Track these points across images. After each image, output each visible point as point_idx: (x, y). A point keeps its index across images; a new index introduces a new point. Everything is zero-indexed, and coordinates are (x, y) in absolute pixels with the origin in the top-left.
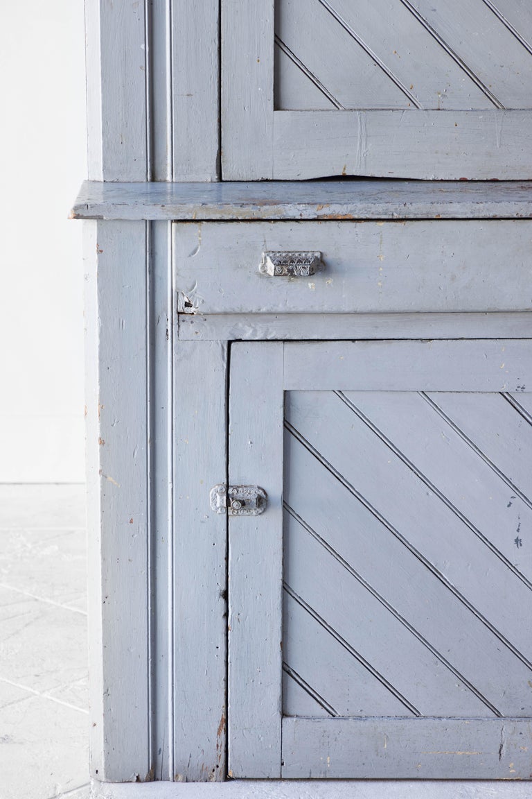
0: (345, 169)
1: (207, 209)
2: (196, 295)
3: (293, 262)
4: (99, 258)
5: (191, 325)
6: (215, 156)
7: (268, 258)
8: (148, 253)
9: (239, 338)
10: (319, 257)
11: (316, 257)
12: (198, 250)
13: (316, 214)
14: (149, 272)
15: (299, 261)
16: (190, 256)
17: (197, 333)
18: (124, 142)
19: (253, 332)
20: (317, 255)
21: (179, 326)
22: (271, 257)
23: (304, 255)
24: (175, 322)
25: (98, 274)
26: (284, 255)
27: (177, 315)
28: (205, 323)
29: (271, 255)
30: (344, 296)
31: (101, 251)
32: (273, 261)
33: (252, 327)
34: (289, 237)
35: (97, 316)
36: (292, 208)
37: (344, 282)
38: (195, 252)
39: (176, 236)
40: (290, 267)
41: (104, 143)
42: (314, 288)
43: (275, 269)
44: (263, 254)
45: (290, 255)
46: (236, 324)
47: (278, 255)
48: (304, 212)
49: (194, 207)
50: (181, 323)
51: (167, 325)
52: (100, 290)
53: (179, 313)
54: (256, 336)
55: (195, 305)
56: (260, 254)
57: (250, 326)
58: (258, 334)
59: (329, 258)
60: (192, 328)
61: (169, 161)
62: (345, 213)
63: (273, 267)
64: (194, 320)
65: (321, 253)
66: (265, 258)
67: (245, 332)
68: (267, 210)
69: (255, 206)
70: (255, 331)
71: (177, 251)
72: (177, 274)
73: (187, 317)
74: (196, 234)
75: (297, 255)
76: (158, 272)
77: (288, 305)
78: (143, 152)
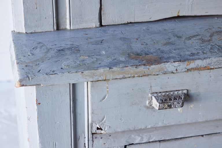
0: (179, 12)
1: (113, 72)
2: (105, 124)
3: (170, 100)
4: (38, 107)
5: (101, 140)
6: (98, 11)
7: (153, 98)
8: (71, 101)
9: (132, 143)
10: (186, 93)
11: (185, 93)
12: (107, 97)
13: (186, 68)
14: (73, 112)
15: (175, 99)
16: (101, 101)
17: (105, 144)
18: (38, 8)
19: (141, 139)
20: (185, 92)
21: (93, 141)
22: (155, 97)
23: (176, 93)
24: (90, 139)
25: (38, 118)
26: (163, 94)
27: (92, 135)
28: (110, 138)
29: (155, 95)
30: (200, 113)
31: (39, 104)
32: (157, 100)
33: (140, 136)
34: (167, 83)
35: (38, 142)
36: (170, 65)
37: (201, 105)
38: (104, 98)
39: (91, 89)
40: (170, 104)
41: (24, 9)
42: (181, 111)
43: (159, 106)
44: (150, 94)
45: (168, 93)
46: (130, 136)
47: (160, 94)
48: (178, 67)
49: (104, 71)
50: (94, 140)
51: (85, 141)
52: (39, 127)
53: (93, 134)
54: (143, 141)
55: (105, 129)
56: (148, 95)
57: (139, 136)
58: (144, 139)
59: (192, 92)
60: (102, 141)
61: (68, 17)
62: (205, 66)
63: (158, 104)
64: (103, 137)
65: (187, 90)
66: (151, 98)
67: (135, 139)
68: (154, 68)
69: (145, 67)
70: (142, 138)
71: (92, 99)
72: (92, 113)
73: (98, 136)
74: (105, 87)
75: (172, 93)
76: (78, 110)
77: (164, 122)
78: (51, 13)
